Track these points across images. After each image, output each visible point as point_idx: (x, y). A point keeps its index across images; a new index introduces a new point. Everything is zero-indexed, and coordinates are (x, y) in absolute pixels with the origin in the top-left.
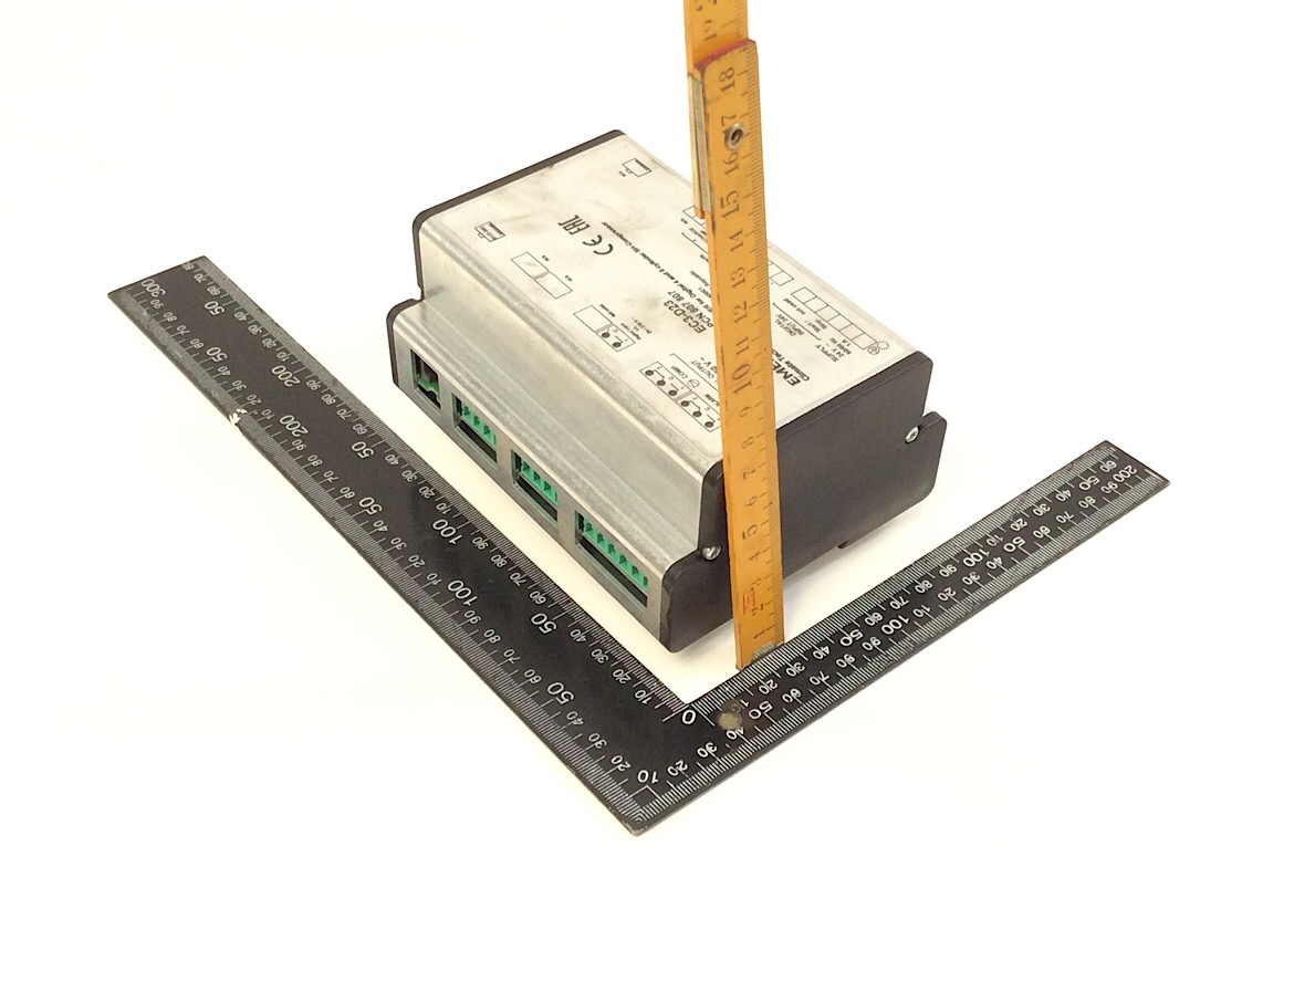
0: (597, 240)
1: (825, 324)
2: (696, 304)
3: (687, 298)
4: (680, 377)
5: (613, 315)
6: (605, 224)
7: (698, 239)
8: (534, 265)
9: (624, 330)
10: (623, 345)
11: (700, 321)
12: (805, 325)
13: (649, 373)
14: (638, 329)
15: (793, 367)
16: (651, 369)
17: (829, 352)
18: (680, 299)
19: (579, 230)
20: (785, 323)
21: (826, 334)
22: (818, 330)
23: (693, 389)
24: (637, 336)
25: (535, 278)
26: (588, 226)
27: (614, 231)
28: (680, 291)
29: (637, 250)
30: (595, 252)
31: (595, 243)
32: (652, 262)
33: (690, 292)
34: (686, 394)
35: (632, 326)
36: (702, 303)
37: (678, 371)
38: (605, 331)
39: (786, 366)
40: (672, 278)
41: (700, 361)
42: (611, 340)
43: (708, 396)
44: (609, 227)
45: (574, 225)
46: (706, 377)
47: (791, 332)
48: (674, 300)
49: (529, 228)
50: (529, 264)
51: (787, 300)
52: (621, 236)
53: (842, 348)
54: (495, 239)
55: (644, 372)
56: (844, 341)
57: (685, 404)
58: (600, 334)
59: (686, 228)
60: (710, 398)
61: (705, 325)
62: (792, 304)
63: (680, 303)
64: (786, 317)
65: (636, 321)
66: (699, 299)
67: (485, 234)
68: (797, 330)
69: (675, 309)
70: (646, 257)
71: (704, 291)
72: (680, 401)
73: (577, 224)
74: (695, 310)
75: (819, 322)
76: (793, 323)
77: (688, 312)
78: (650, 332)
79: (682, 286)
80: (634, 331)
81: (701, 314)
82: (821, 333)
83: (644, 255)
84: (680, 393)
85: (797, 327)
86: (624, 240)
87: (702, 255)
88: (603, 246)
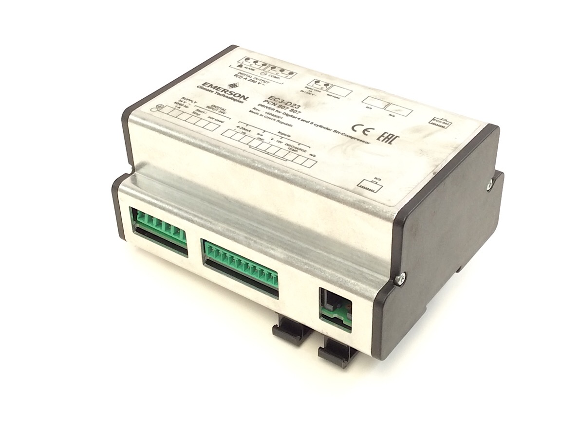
0: (366, 132)
1: (193, 113)
2: (280, 109)
3: (287, 111)
4: (273, 75)
5: (328, 95)
6: (368, 143)
7: (298, 146)
8: (397, 111)
9: (317, 90)
10: (314, 82)
11: (274, 102)
12: (206, 111)
13: (291, 73)
14: (309, 92)
16: (291, 76)
17: (188, 101)
18: (292, 110)
19: (382, 136)
20: (219, 110)
21: (192, 108)
22: (198, 110)
23: (262, 72)
24: (308, 88)
25: (389, 104)
26: (378, 139)
27: (358, 140)
28: (295, 115)
30: (363, 125)
31: (366, 130)
32: (321, 126)
33: (287, 115)
34: (264, 70)
35: (313, 92)
36: (277, 111)
37: (275, 77)
38: (328, 87)
39: (212, 90)
40: (302, 120)
41: (264, 84)
42: (322, 84)
43: (253, 70)
44: (363, 142)
45: (389, 138)
46: (257, 77)
47: (214, 106)
48: (295, 109)
49: (417, 130)
50: (400, 111)
51: (222, 122)
52: (352, 138)
53: (180, 104)
54: (433, 119)
55: (294, 74)
56: (179, 108)
57: (264, 65)
58: (330, 85)
59: (309, 151)
60: (251, 69)
61: (269, 100)
62: (218, 121)
63: (291, 108)
64: (220, 113)
65: (313, 95)
66: (280, 112)
67: (443, 121)
68: (211, 108)
69: (292, 105)
70: (327, 129)
71: (278, 117)
72: (268, 65)
73: (387, 139)
74: (279, 106)
75: (198, 114)
76: (214, 111)
77: (283, 105)
78: (302, 91)
79: (294, 117)
80: (311, 90)
81: (274, 105)
82: (195, 109)
83: (329, 129)
84: (270, 68)
85: (211, 110)
86: (347, 136)
87: (290, 136)
88: (359, 129)
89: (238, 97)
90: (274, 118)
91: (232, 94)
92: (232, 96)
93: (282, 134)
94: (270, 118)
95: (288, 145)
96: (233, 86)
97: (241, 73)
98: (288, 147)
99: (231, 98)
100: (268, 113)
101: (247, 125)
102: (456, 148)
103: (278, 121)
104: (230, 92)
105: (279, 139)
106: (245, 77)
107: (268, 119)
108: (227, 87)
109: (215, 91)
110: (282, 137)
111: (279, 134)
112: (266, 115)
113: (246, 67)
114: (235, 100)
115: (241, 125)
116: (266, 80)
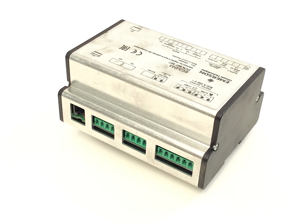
0: (135, 51)
1: (226, 64)
2: (180, 65)
3: (176, 64)
4: (189, 87)
5: (154, 72)
6: (135, 46)
7: (168, 46)
8: (118, 61)
9: (161, 76)
10: (164, 81)
11: (185, 69)
12: (220, 65)
13: (178, 88)
14: (165, 75)
15: (224, 78)
16: (178, 86)
17: (233, 72)
18: (174, 64)
19: (127, 49)
20: (213, 66)
21: (228, 67)
22: (225, 66)
23: (196, 90)
24: (166, 77)
25: (121, 65)
26: (129, 48)
27: (139, 48)
28: (172, 62)
29: (151, 52)
30: (136, 55)
31: (135, 52)
32: (158, 55)
33: (176, 61)
34: (195, 91)
35: (163, 74)
36: (182, 64)
37: (187, 85)
38: (155, 77)
39: (222, 78)
40: (168, 58)
41: (193, 81)
42: (158, 79)
43: (202, 91)
44: (137, 47)
45: (124, 48)
46: (198, 86)
47: (217, 68)
48: (172, 65)
49: (109, 51)
50: (116, 62)
51: (209, 59)
52: (143, 49)
53: (236, 70)
54: (99, 56)
55: (176, 87)
56: (235, 68)
57: (196, 95)
58: (153, 78)
59: (163, 43)
60: (203, 92)
61: (187, 70)
62: (211, 60)
63: (175, 65)
64: (212, 64)
65: (163, 73)
66: (180, 63)
67: (95, 55)
68: (218, 67)
69: (174, 67)
70: (155, 54)
71: (180, 61)
72: (194, 95)
73: (125, 47)
74: (181, 66)
75: (223, 63)
76: (215, 65)
77: (179, 67)
78: (170, 75)
79: (172, 60)
80: (164, 76)
81: (184, 67)
82: (226, 67)
83: (154, 53)
84: (192, 92)
85: (218, 66)
86: (144, 50)
87: (173, 51)
88: (138, 53)
89: (206, 73)
90: (182, 60)
91: (210, 75)
92: (209, 74)
93: (177, 52)
94: (185, 60)
95: (173, 47)
96: (211, 81)
97: (209, 89)
98: (173, 46)
99: (209, 72)
100: (186, 63)
101: (196, 57)
102: (93, 42)
103: (180, 59)
104: (211, 76)
105: (178, 50)
106: (206, 86)
107: (186, 60)
108: (214, 79)
109: (220, 77)
110: (177, 50)
111: (178, 52)
112: (187, 62)
113: (207, 93)
114: (207, 71)
115: (198, 57)
116: (192, 83)
